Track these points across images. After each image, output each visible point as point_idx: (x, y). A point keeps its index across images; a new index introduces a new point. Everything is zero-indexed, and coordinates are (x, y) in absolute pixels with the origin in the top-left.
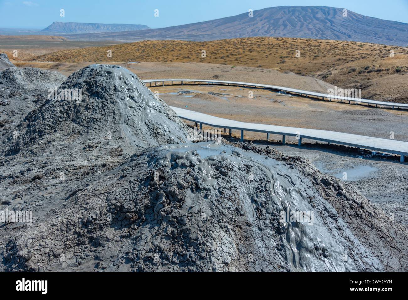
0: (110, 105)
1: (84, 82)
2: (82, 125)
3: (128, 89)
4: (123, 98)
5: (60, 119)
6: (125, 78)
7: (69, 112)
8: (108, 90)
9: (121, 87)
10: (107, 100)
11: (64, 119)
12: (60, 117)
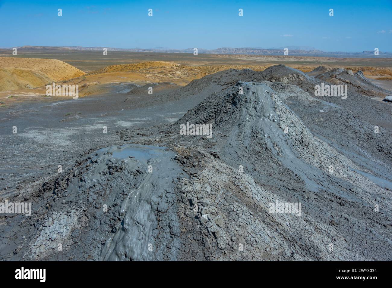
0: (237, 112)
1: (232, 94)
2: (216, 124)
3: (255, 102)
4: (248, 108)
5: (210, 118)
6: (256, 93)
7: (217, 113)
8: (240, 101)
9: (250, 100)
10: (237, 108)
11: (213, 118)
12: (211, 116)
